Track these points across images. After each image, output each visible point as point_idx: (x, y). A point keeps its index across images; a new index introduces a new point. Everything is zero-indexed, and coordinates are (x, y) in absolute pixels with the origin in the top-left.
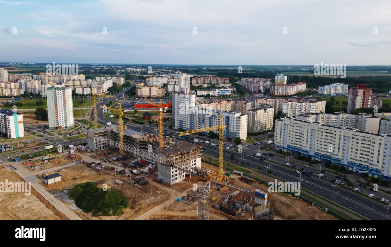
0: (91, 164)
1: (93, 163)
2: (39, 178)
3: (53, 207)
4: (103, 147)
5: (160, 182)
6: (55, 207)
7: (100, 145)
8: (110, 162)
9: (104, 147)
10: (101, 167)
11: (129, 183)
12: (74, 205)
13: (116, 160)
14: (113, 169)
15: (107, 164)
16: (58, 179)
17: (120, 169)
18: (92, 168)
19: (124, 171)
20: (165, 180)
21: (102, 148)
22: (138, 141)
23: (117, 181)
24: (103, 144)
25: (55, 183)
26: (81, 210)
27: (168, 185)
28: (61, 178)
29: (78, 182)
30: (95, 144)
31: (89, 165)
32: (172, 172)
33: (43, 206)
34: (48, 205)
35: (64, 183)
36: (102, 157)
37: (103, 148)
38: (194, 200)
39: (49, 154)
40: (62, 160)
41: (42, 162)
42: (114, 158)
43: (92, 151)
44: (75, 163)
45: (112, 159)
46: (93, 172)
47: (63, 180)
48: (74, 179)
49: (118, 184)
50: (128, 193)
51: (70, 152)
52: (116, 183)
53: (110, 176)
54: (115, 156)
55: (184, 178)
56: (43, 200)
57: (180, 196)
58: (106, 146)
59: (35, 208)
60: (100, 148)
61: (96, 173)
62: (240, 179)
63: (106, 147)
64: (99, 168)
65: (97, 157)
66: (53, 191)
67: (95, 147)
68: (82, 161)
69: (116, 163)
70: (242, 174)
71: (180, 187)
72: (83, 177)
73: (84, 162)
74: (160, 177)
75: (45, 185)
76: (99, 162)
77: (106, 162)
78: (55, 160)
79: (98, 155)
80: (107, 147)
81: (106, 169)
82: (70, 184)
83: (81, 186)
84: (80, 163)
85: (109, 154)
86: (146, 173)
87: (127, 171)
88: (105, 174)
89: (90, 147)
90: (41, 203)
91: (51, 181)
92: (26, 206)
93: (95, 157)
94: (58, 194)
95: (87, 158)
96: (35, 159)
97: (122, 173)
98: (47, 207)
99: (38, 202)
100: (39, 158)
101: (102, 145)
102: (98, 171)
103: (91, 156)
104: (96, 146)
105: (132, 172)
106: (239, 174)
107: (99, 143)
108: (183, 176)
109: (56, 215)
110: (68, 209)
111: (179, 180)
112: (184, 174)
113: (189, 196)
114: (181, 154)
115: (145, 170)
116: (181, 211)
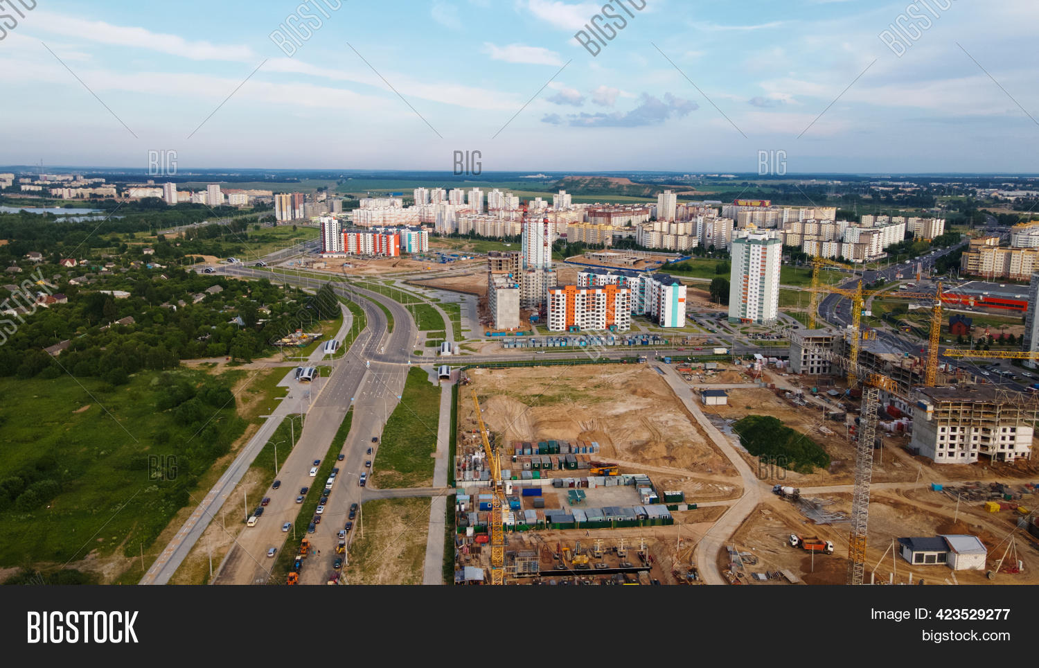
0: (785, 391)
1: (790, 392)
4: (818, 369)
5: (914, 453)
7: (813, 363)
8: (823, 397)
9: (821, 370)
10: (801, 401)
11: (845, 438)
13: (837, 397)
14: (821, 409)
15: (816, 400)
16: (722, 401)
17: (835, 411)
18: (784, 399)
19: (844, 416)
20: (924, 450)
21: (815, 370)
22: (889, 366)
23: (824, 429)
24: (819, 363)
25: (717, 406)
27: (929, 462)
28: (728, 402)
29: (752, 413)
30: (802, 359)
31: (780, 393)
32: (939, 437)
33: (693, 429)
34: (700, 430)
35: (729, 409)
36: (810, 386)
37: (818, 371)
38: (973, 498)
39: (717, 362)
40: (736, 375)
41: (703, 372)
42: (833, 392)
43: (795, 373)
44: (758, 386)
45: (829, 392)
46: (784, 405)
47: (730, 404)
48: (748, 408)
49: (823, 434)
51: (753, 366)
52: (819, 431)
53: (813, 420)
54: (836, 389)
55: (975, 459)
56: (694, 422)
57: (945, 483)
58: (824, 369)
59: (682, 428)
60: (812, 369)
61: (789, 408)
63: (824, 371)
64: (797, 401)
65: (800, 384)
66: (712, 415)
67: (802, 365)
68: (769, 385)
69: (835, 401)
71: (953, 472)
72: (764, 409)
73: (772, 387)
74: (914, 443)
75: (702, 404)
76: (799, 391)
77: (815, 395)
78: (724, 373)
79: (803, 380)
80: (827, 371)
81: (810, 405)
82: (739, 413)
83: (755, 418)
84: (766, 387)
85: (827, 383)
86: (890, 432)
87: (850, 418)
88: (805, 413)
89: (793, 365)
90: (691, 426)
91: (711, 401)
92: (671, 423)
93: (796, 384)
94: (717, 422)
95: (781, 382)
96: (694, 365)
97: (838, 419)
98: (698, 432)
99: (687, 423)
100: (700, 364)
101: (816, 363)
102: (795, 405)
103: (789, 381)
104: (805, 363)
105: (858, 422)
107: (811, 359)
108: (973, 455)
110: (726, 443)
111: (957, 460)
112: (976, 451)
113: (965, 489)
114: (970, 404)
115: (888, 425)
116: (930, 504)
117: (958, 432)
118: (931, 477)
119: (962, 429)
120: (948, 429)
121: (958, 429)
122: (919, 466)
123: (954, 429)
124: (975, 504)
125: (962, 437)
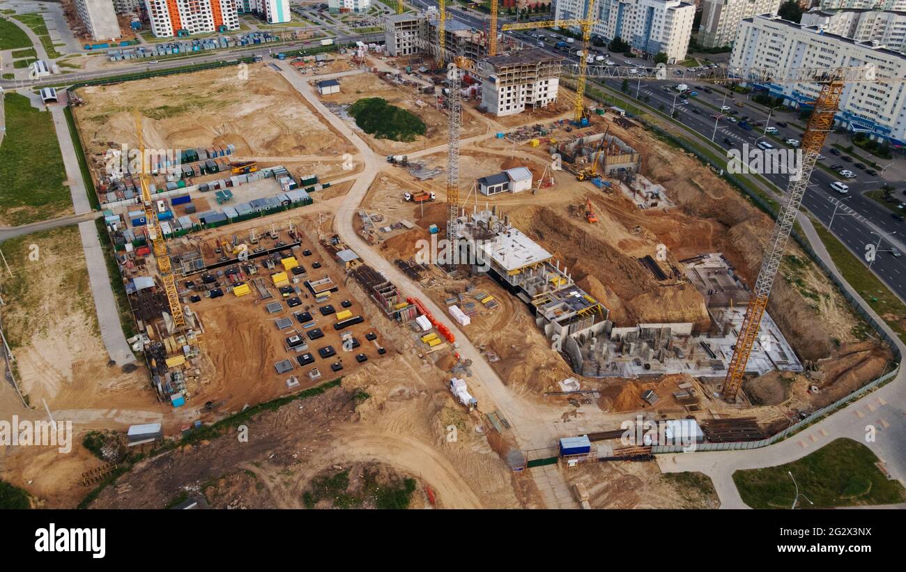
0: (386, 73)
1: (390, 73)
2: (311, 84)
3: (328, 122)
4: (410, 49)
5: (483, 111)
6: (330, 122)
7: (405, 45)
8: (416, 74)
9: (412, 50)
10: (400, 80)
11: (435, 107)
12: (354, 123)
13: (426, 73)
14: (415, 85)
15: (411, 78)
16: (336, 89)
17: (426, 85)
18: (386, 80)
19: (433, 89)
20: (490, 110)
21: (407, 50)
22: (462, 41)
23: (419, 102)
24: (410, 44)
25: (332, 94)
26: (362, 131)
27: (493, 116)
28: (341, 89)
29: (362, 97)
30: (396, 43)
31: (382, 76)
32: (500, 96)
33: (315, 119)
34: (322, 119)
35: (343, 96)
36: (405, 66)
37: (410, 52)
38: (522, 139)
39: (326, 54)
40: (344, 64)
41: (315, 64)
42: (423, 69)
43: (391, 55)
44: (363, 71)
45: (420, 69)
46: (386, 86)
47: (342, 91)
48: (358, 92)
49: (419, 107)
50: (429, 119)
51: (356, 54)
52: (416, 104)
53: (410, 96)
54: (425, 66)
55: (524, 109)
56: (315, 112)
57: (504, 131)
59: (305, 119)
60: (405, 50)
61: (390, 87)
62: (615, 121)
63: (414, 50)
64: (396, 81)
65: (397, 65)
66: (329, 103)
67: (397, 47)
68: (372, 69)
69: (425, 77)
70: (623, 113)
71: (510, 121)
72: (371, 92)
73: (375, 71)
74: (484, 104)
75: (319, 95)
76: (397, 72)
77: (409, 74)
78: (333, 63)
79: (398, 61)
80: (416, 50)
81: (407, 83)
82: (352, 99)
83: (364, 101)
84: (370, 71)
85: (417, 61)
86: (467, 97)
87: (438, 90)
88: (403, 90)
89: (389, 48)
90: (313, 116)
91: (326, 90)
92: (295, 116)
93: (393, 65)
94: (335, 109)
95: (381, 65)
96: (306, 58)
97: (429, 92)
98: (320, 120)
99: (310, 113)
100: (311, 57)
101: (407, 45)
102: (394, 85)
103: (388, 63)
105: (444, 91)
106: (619, 113)
107: (403, 42)
108: (522, 106)
109: (331, 130)
110: (345, 126)
111: (512, 111)
112: (523, 103)
113: (517, 133)
114: (519, 67)
115: (465, 92)
116: (496, 149)
117: (512, 90)
118: (496, 128)
119: (515, 87)
120: (506, 88)
121: (512, 87)
122: (488, 121)
123: (509, 88)
124: (524, 143)
125: (515, 94)
